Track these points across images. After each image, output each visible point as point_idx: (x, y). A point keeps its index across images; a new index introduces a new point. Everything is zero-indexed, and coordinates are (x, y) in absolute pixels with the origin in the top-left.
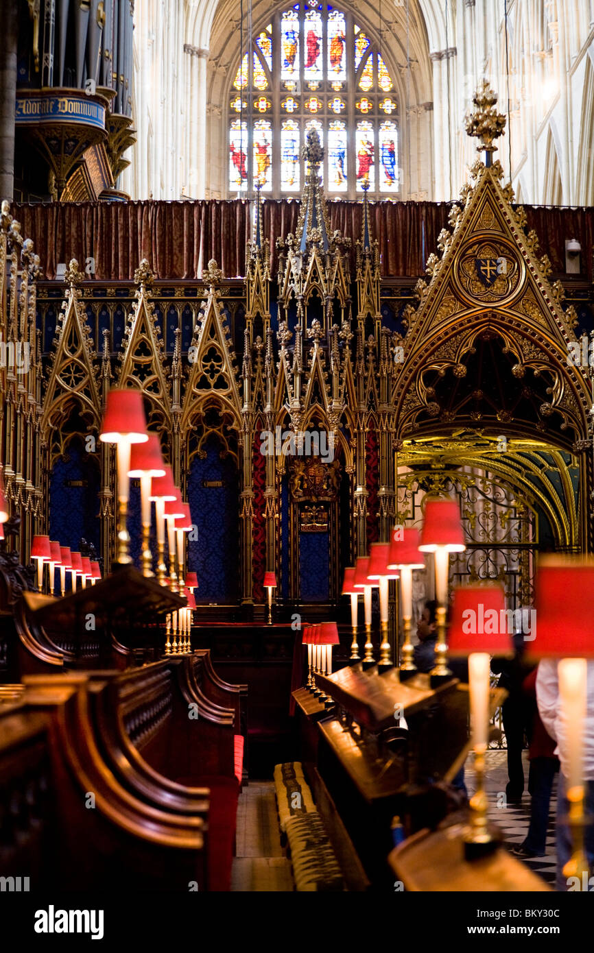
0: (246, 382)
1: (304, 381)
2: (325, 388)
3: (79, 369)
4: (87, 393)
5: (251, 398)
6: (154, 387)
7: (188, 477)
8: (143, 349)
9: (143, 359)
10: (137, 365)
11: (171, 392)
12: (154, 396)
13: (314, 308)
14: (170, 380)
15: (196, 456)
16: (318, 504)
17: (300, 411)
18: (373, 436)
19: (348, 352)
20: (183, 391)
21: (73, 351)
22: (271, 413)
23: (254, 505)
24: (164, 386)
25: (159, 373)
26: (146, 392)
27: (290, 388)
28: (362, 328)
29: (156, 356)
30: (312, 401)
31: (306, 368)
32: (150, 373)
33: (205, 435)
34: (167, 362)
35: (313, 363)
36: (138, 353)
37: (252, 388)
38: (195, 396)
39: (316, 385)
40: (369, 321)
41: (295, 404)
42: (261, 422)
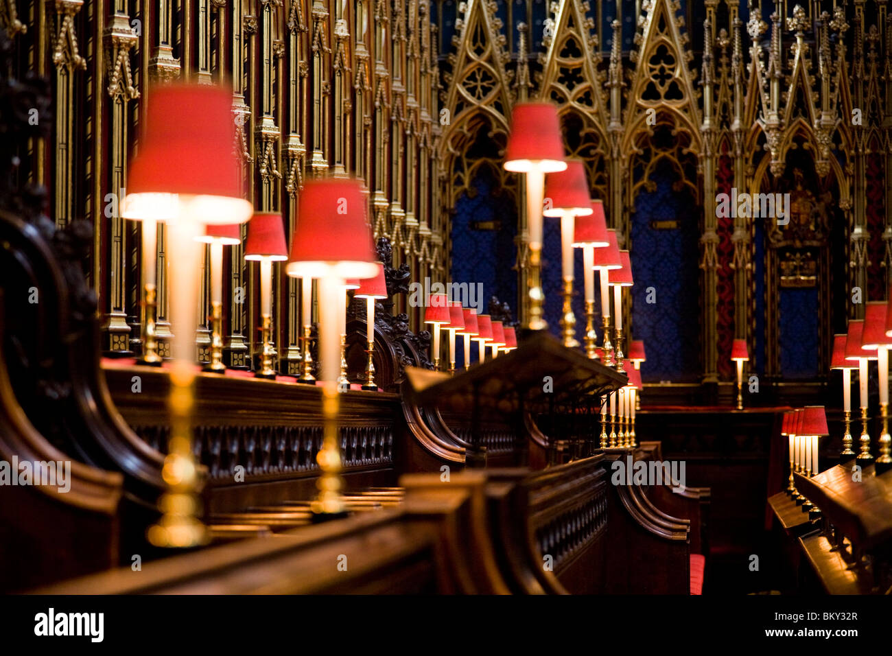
0: (707, 90)
1: (783, 88)
2: (812, 97)
3: (487, 76)
4: (499, 107)
5: (714, 111)
6: (586, 99)
7: (632, 216)
8: (571, 48)
9: (571, 62)
10: (564, 70)
11: (608, 105)
12: (586, 110)
14: (607, 89)
15: (643, 188)
16: (803, 250)
17: (779, 128)
18: (875, 160)
19: (841, 49)
20: (624, 103)
21: (479, 52)
22: (740, 131)
23: (719, 251)
24: (599, 98)
25: (592, 79)
26: (576, 105)
27: (765, 97)
28: (860, 16)
29: (589, 58)
30: (795, 113)
31: (787, 71)
32: (581, 80)
33: (654, 160)
34: (603, 65)
35: (795, 65)
36: (564, 54)
37: (715, 98)
38: (640, 109)
39: (800, 93)
41: (771, 118)
42: (727, 143)
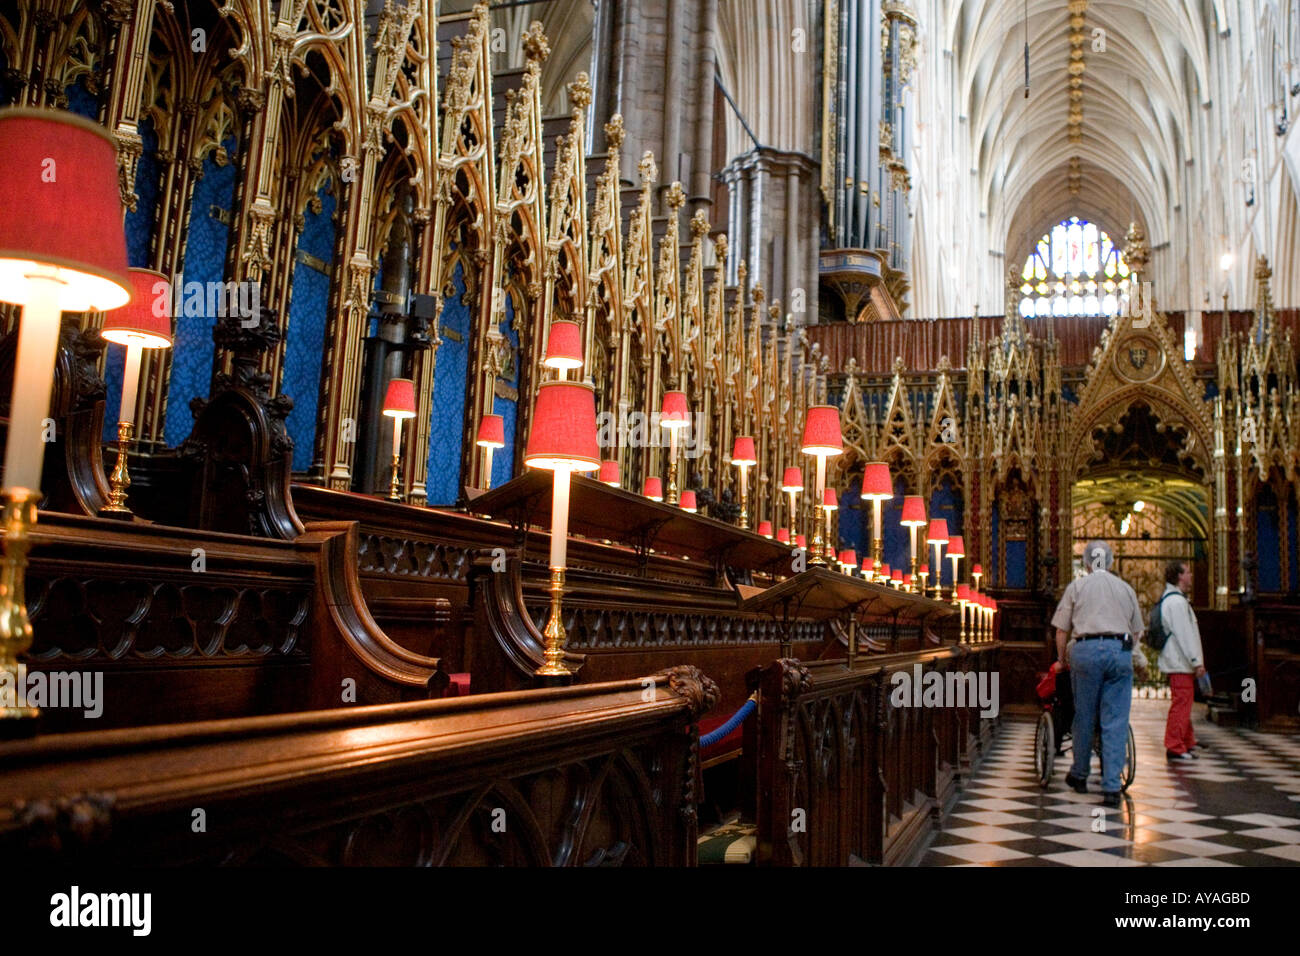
0: (967, 438)
1: (1005, 436)
2: (1020, 441)
3: (856, 431)
4: (862, 446)
5: (971, 448)
6: (906, 442)
7: (930, 503)
8: (898, 417)
9: (898, 424)
10: (895, 428)
11: (917, 446)
12: (906, 449)
13: (1013, 386)
14: (916, 438)
15: (936, 489)
16: (1019, 521)
17: (1003, 457)
18: (1055, 474)
19: (1036, 416)
20: (924, 444)
21: (852, 419)
22: (984, 459)
23: (973, 520)
24: (912, 441)
25: (908, 432)
26: (900, 445)
27: (996, 441)
28: (1047, 399)
29: (907, 422)
30: (1012, 450)
31: (1007, 427)
32: (903, 433)
33: (942, 474)
34: (914, 425)
35: (1011, 424)
36: (895, 420)
37: (971, 442)
38: (932, 448)
39: (1014, 439)
40: (1053, 397)
41: (998, 452)
42: (977, 465)
